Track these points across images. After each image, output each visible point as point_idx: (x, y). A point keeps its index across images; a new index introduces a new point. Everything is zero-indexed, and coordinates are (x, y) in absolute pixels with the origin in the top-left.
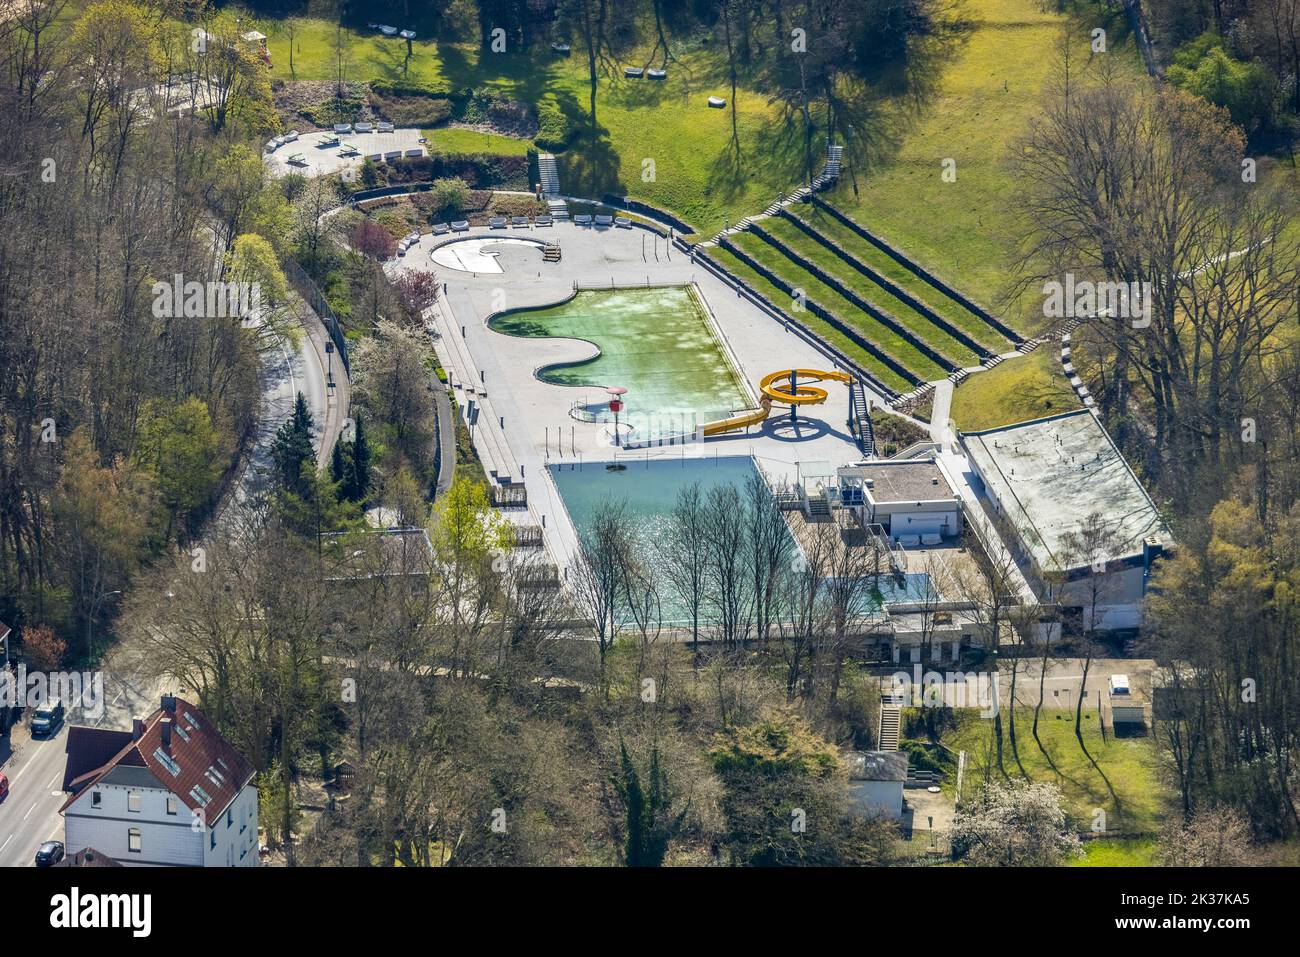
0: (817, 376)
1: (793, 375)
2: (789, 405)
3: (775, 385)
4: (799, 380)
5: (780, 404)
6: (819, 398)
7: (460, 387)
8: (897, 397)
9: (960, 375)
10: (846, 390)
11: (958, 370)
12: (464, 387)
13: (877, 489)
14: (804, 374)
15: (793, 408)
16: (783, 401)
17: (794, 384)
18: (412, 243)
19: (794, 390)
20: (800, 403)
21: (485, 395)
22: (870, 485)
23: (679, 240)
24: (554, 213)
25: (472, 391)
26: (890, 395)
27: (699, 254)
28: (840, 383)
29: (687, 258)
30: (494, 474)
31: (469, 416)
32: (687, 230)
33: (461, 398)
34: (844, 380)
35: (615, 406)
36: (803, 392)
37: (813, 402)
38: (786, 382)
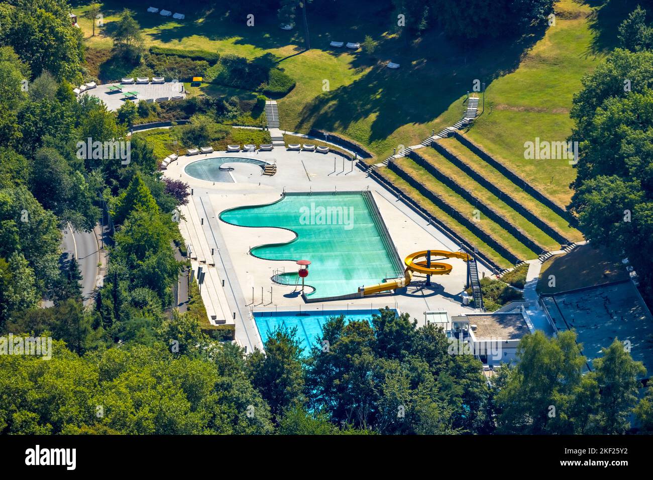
0: (445, 255)
1: (428, 254)
2: (425, 275)
3: (416, 261)
4: (432, 258)
5: (418, 274)
6: (446, 270)
7: (196, 259)
8: (502, 271)
9: (546, 256)
10: (465, 265)
11: (546, 252)
12: (199, 259)
13: (479, 330)
14: (437, 253)
15: (428, 277)
16: (421, 271)
17: (429, 259)
18: (172, 161)
19: (428, 264)
20: (432, 273)
21: (213, 265)
22: (474, 329)
23: (360, 162)
24: (274, 142)
25: (204, 262)
26: (496, 269)
27: (373, 172)
28: (461, 260)
29: (365, 174)
30: (214, 318)
31: (198, 278)
32: (366, 155)
33: (195, 266)
34: (463, 258)
35: (303, 273)
36: (436, 266)
37: (441, 273)
38: (423, 259)
